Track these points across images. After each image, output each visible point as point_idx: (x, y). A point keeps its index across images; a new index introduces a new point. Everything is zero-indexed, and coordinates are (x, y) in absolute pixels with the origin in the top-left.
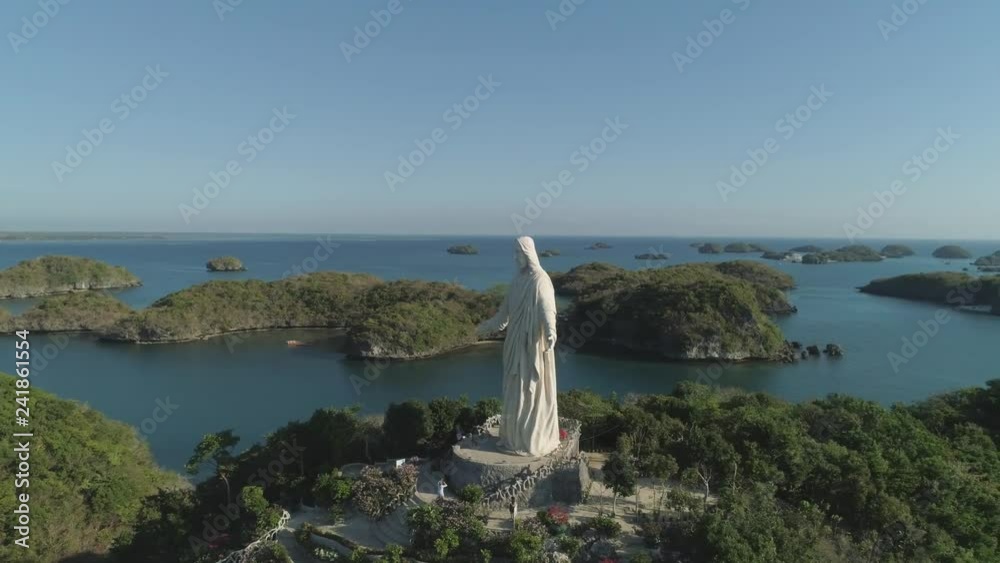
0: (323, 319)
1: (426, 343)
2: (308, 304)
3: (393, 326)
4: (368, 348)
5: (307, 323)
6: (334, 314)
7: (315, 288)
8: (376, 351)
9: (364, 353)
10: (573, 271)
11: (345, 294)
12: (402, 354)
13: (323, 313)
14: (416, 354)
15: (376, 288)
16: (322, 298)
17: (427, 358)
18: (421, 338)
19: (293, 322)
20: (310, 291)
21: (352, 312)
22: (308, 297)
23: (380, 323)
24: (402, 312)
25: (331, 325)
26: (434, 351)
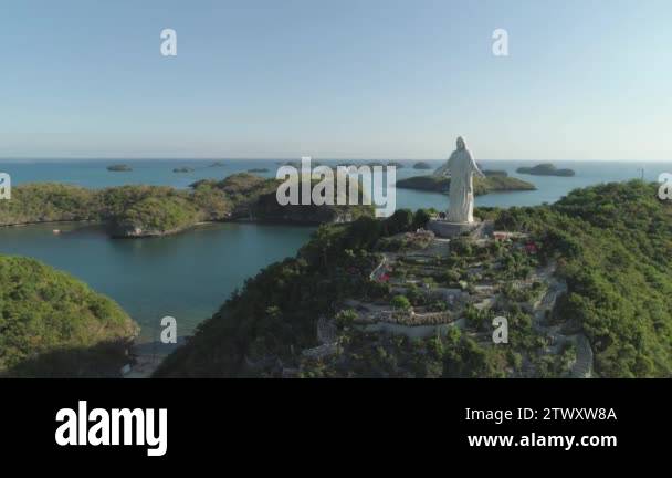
0: (71, 215)
1: (173, 224)
2: (55, 204)
3: (149, 213)
4: (132, 229)
5: (57, 219)
6: (79, 211)
7: (59, 192)
8: (138, 231)
9: (129, 234)
10: (228, 178)
11: (86, 198)
12: (157, 232)
13: (69, 210)
14: (166, 232)
15: (111, 191)
16: (67, 200)
17: (173, 234)
18: (169, 220)
19: (46, 218)
20: (56, 195)
21: (93, 208)
22: (56, 199)
23: (139, 213)
24: (151, 204)
25: (77, 219)
26: (178, 229)
